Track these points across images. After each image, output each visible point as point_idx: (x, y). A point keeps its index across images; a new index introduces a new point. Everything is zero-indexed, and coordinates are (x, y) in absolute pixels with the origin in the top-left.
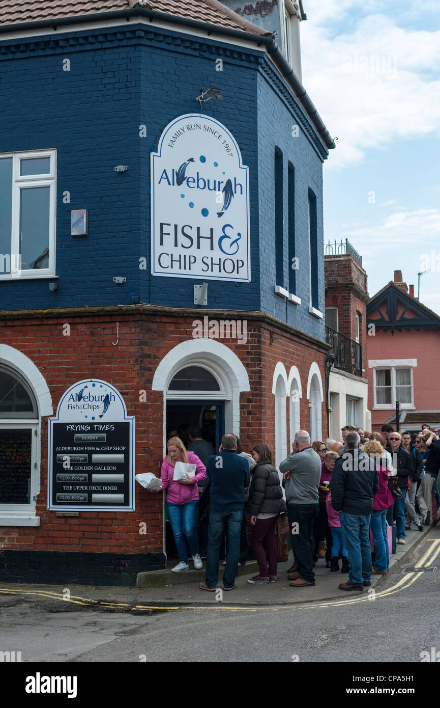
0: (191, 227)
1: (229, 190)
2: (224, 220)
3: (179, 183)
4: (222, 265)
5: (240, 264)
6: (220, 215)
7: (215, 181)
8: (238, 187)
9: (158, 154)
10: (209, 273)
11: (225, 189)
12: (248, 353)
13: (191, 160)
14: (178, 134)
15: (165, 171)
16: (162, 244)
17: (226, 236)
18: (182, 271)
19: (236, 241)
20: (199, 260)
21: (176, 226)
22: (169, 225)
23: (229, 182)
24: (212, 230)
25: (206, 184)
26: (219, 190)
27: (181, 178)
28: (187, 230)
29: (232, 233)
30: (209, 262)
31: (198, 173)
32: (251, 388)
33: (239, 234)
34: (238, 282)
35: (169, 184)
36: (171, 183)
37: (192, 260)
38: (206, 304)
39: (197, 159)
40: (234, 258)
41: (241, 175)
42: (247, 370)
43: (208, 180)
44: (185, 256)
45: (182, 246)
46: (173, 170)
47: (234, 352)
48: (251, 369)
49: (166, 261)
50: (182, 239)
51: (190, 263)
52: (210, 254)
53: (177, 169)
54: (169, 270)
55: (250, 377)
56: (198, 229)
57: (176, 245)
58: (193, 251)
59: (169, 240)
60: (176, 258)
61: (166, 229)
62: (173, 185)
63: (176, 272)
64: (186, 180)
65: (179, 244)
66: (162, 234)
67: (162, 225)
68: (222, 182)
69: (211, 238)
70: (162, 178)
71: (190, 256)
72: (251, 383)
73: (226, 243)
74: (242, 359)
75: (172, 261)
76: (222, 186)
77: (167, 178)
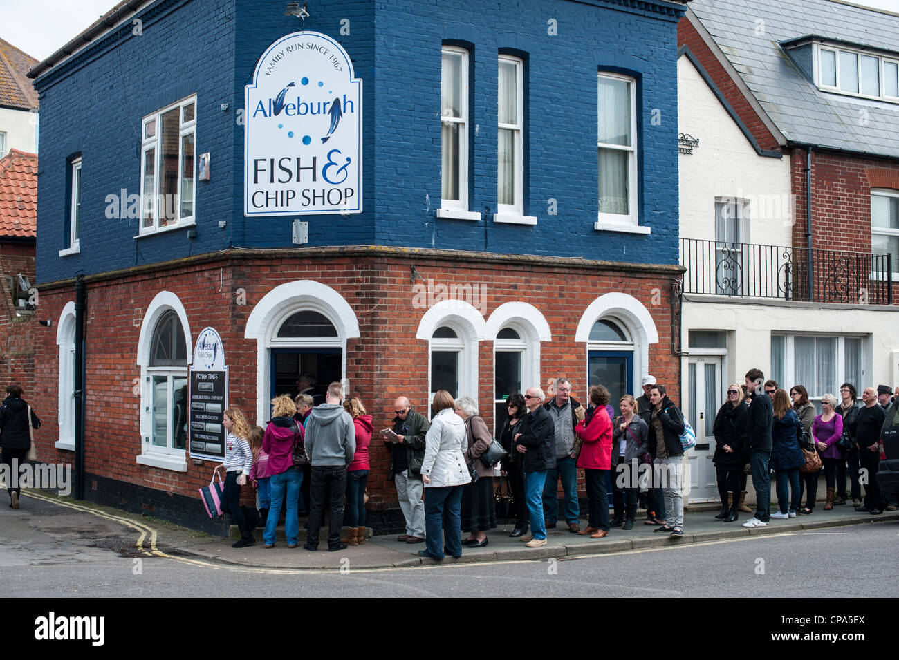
0: (290, 159)
1: (336, 110)
2: (329, 146)
3: (277, 112)
4: (326, 197)
5: (349, 192)
6: (325, 140)
7: (319, 104)
8: (348, 105)
9: (254, 86)
10: (311, 207)
11: (332, 110)
12: (358, 294)
13: (292, 85)
14: (277, 58)
15: (261, 103)
16: (256, 181)
17: (332, 163)
18: (279, 208)
19: (344, 167)
20: (299, 194)
21: (272, 161)
22: (265, 160)
23: (337, 102)
24: (314, 159)
25: (309, 108)
26: (324, 113)
27: (278, 106)
28: (285, 164)
29: (339, 159)
30: (310, 195)
31: (299, 98)
32: (361, 334)
33: (348, 159)
35: (266, 115)
36: (268, 114)
37: (291, 194)
38: (307, 242)
39: (298, 83)
40: (342, 187)
41: (353, 91)
42: (356, 313)
43: (311, 104)
44: (282, 192)
45: (280, 181)
46: (270, 100)
47: (340, 293)
48: (361, 311)
49: (260, 199)
50: (279, 174)
51: (288, 199)
52: (312, 185)
53: (274, 98)
54: (264, 209)
55: (360, 322)
56: (298, 160)
57: (272, 181)
58: (293, 185)
59: (264, 177)
60: (272, 195)
61: (261, 165)
62: (270, 116)
63: (273, 210)
64: (285, 108)
65: (276, 179)
66: (256, 171)
67: (256, 161)
68: (329, 103)
69: (314, 168)
70: (257, 110)
71: (288, 191)
72: (361, 328)
73: (331, 171)
74: (350, 301)
75: (267, 198)
76: (328, 107)
77: (263, 110)
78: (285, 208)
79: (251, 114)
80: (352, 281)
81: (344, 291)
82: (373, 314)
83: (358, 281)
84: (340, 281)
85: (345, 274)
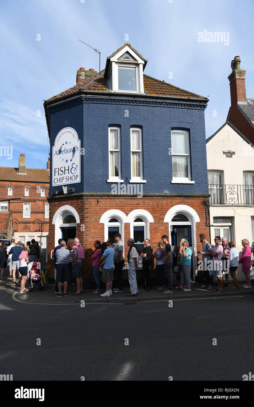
0: (63, 167)
2: (72, 162)
3: (60, 154)
4: (71, 178)
5: (77, 176)
6: (71, 160)
7: (70, 149)
8: (77, 149)
9: (54, 146)
10: (68, 182)
11: (73, 151)
12: (80, 209)
13: (63, 144)
14: (60, 137)
15: (56, 151)
16: (55, 176)
17: (73, 168)
18: (60, 183)
19: (76, 168)
20: (65, 178)
21: (59, 169)
22: (57, 169)
23: (74, 148)
24: (69, 167)
25: (67, 151)
26: (71, 152)
27: (60, 152)
28: (62, 169)
29: (74, 166)
30: (68, 178)
31: (65, 148)
32: (80, 222)
33: (77, 166)
34: (77, 183)
37: (63, 178)
38: (67, 193)
39: (65, 144)
40: (75, 175)
41: (78, 144)
42: (79, 215)
44: (61, 178)
45: (60, 175)
48: (80, 214)
49: (56, 181)
51: (62, 180)
52: (68, 175)
53: (59, 149)
54: (57, 184)
55: (80, 218)
56: (65, 167)
57: (58, 175)
58: (64, 176)
59: (57, 173)
60: (58, 179)
62: (58, 155)
63: (59, 184)
64: (62, 152)
66: (55, 172)
67: (55, 169)
69: (69, 170)
72: (80, 220)
73: (73, 170)
74: (77, 211)
76: (72, 150)
77: (57, 153)
78: (62, 183)
79: (54, 155)
80: (78, 205)
81: (76, 208)
82: (83, 215)
83: (79, 205)
84: (75, 205)
85: (76, 203)
